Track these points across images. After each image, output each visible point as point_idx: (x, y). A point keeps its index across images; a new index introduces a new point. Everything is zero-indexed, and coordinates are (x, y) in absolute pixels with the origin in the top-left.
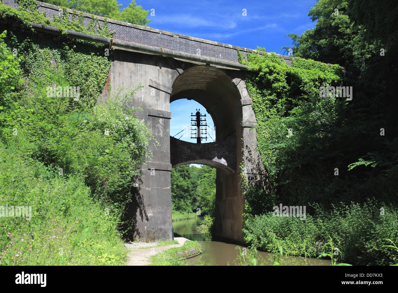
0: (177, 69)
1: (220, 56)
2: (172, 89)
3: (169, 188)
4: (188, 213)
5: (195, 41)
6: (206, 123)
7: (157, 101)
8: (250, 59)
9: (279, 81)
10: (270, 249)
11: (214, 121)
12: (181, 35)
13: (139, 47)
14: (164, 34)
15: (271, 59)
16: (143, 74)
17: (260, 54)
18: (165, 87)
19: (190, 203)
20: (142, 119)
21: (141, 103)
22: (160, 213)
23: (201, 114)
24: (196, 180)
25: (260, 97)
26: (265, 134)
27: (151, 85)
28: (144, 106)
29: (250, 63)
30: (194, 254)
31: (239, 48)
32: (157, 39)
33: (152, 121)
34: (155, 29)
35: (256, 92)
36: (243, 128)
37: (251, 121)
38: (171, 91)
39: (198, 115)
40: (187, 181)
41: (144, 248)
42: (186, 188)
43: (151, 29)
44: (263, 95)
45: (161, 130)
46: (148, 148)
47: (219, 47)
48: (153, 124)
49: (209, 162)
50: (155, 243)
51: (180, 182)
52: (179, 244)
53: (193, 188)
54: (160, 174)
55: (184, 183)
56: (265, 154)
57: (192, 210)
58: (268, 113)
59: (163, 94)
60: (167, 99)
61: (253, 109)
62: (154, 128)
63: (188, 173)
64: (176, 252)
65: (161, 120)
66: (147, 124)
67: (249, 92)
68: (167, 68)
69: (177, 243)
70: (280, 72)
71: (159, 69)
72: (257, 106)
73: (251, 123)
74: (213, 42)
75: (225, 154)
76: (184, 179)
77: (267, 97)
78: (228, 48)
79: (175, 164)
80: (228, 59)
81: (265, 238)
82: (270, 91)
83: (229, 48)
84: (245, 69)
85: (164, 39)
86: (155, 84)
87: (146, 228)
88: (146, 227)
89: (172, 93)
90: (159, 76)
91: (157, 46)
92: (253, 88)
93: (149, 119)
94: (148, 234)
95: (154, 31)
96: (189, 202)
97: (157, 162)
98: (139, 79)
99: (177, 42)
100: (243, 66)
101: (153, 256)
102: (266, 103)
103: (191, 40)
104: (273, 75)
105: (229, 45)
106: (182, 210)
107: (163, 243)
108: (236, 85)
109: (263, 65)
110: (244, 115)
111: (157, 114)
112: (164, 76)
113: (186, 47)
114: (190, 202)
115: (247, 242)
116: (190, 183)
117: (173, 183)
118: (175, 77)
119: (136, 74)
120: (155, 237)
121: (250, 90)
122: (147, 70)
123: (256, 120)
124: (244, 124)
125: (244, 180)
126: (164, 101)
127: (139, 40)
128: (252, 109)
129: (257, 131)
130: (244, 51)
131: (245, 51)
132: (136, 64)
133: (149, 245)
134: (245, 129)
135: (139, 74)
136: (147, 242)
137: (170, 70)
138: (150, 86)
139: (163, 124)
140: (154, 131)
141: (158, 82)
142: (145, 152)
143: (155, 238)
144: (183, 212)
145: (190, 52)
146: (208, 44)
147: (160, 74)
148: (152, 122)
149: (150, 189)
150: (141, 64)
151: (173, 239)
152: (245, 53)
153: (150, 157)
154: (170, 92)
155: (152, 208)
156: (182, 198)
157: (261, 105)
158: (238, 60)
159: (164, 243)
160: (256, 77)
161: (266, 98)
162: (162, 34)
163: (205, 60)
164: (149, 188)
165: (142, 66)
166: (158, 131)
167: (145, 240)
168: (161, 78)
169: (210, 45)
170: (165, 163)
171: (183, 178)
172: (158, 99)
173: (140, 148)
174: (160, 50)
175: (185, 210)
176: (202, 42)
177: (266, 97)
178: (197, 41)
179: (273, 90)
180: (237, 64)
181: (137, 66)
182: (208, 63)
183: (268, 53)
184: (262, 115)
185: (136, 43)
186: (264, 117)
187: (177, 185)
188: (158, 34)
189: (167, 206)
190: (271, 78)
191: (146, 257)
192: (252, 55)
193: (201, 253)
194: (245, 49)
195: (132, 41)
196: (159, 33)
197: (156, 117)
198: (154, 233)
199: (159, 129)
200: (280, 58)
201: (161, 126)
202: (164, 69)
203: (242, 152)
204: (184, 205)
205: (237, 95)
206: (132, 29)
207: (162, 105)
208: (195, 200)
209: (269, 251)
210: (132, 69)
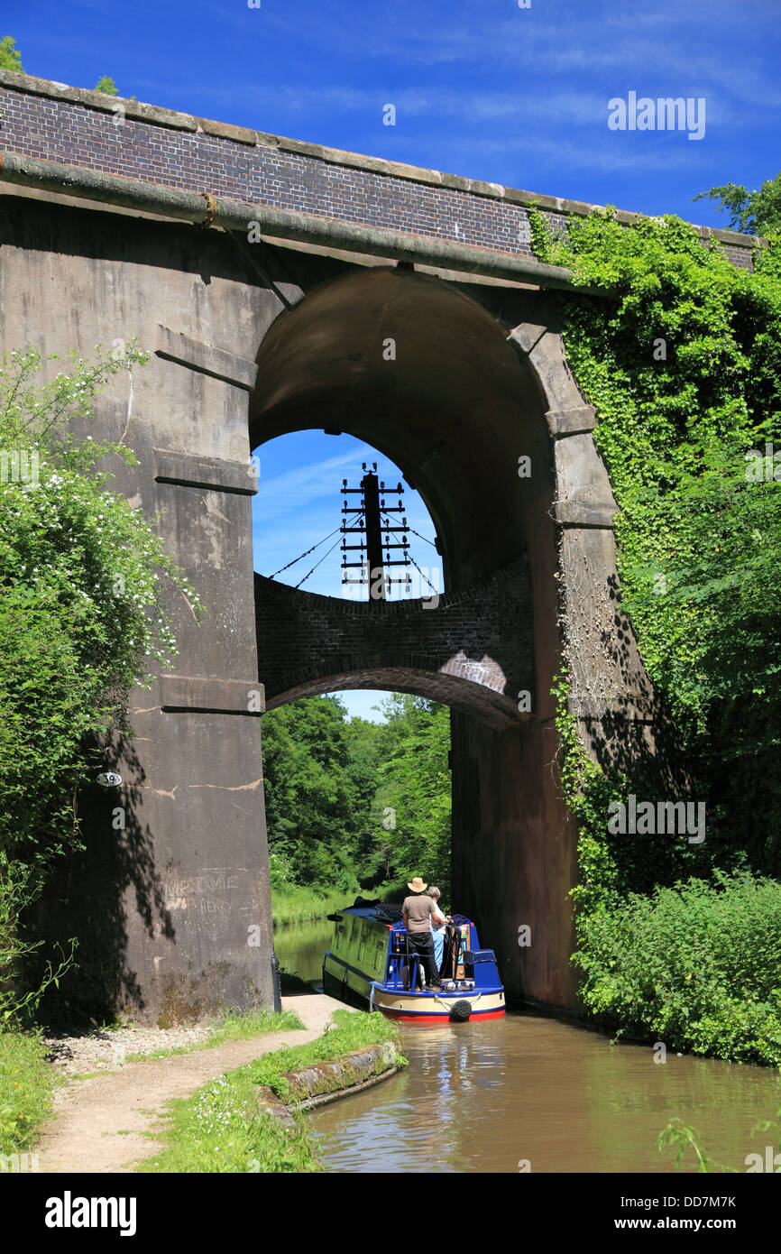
0: (275, 283)
1: (457, 231)
2: (256, 367)
3: (254, 785)
4: (345, 891)
5: (347, 166)
6: (404, 519)
7: (195, 419)
8: (581, 242)
9: (703, 330)
10: (705, 1043)
11: (437, 517)
12: (288, 141)
13: (107, 186)
14: (214, 136)
15: (667, 244)
16: (128, 303)
17: (620, 223)
18: (225, 358)
19: (350, 854)
20: (131, 495)
21: (124, 426)
22: (217, 895)
23: (382, 483)
24: (368, 770)
25: (627, 403)
26: (652, 553)
27: (165, 351)
28: (137, 437)
29: (579, 259)
30: (373, 1074)
31: (534, 198)
32: (186, 153)
33: (173, 502)
34: (173, 114)
35: (611, 379)
36: (557, 530)
37: (593, 498)
38: (254, 376)
39: (370, 486)
40: (338, 774)
41: (144, 1059)
42: (333, 799)
43: (156, 110)
44: (643, 395)
45: (214, 541)
46: (155, 617)
47: (451, 192)
48: (178, 518)
49: (421, 680)
50: (198, 1028)
51: (309, 777)
52: (305, 1029)
53: (358, 799)
54: (214, 730)
55: (325, 782)
56: (654, 637)
57: (358, 879)
58: (662, 469)
59: (217, 391)
60: (239, 410)
61: (600, 451)
62: (183, 535)
63: (340, 742)
64: (289, 1074)
65: (212, 499)
66: (152, 514)
67: (579, 382)
68: (235, 280)
69: (295, 1025)
70: (707, 294)
71: (196, 285)
72: (614, 437)
73: (590, 507)
74: (423, 170)
75: (488, 643)
76: (323, 767)
77: (658, 399)
78: (488, 197)
79: (282, 691)
80: (489, 242)
81: (677, 994)
82: (670, 375)
83: (493, 198)
84: (564, 282)
85: (216, 157)
86: (182, 346)
87: (161, 962)
88: (157, 960)
89: (257, 384)
90: (198, 314)
91: (187, 187)
92: (599, 362)
93: (160, 495)
94: (169, 989)
95: (172, 121)
96: (344, 852)
97: (202, 678)
98: (111, 326)
99: (272, 169)
100: (553, 271)
101: (179, 1104)
102: (655, 426)
103: (333, 163)
104: (677, 306)
105: (492, 185)
106: (322, 881)
107: (233, 1026)
108: (526, 350)
109: (638, 265)
110: (560, 477)
111: (195, 474)
112: (222, 312)
113: (310, 190)
114: (350, 850)
115: (595, 1011)
116: (348, 780)
117: (286, 781)
118: (269, 317)
119: (99, 302)
120: (197, 1003)
121: (586, 372)
122: (146, 287)
123: (614, 494)
124: (565, 513)
125: (571, 747)
126: (222, 418)
127: (108, 159)
128: (593, 449)
129: (617, 543)
130: (556, 212)
131: (560, 208)
132: (98, 262)
133: (173, 1040)
134: (568, 533)
135: (110, 305)
136: (164, 1025)
137: (244, 288)
138: (160, 354)
139: (221, 516)
140: (182, 545)
141: (194, 338)
142: (141, 633)
143: (199, 1007)
144: (327, 891)
145: (330, 215)
146: (402, 178)
147: (202, 303)
148: (174, 507)
149: (171, 794)
150: (120, 263)
151: (278, 1007)
152: (558, 219)
153: (166, 656)
154: (247, 379)
155: (182, 876)
156: (320, 839)
157: (630, 434)
158: (532, 249)
159: (237, 1027)
160: (608, 318)
161: (654, 406)
162: (207, 133)
163: (392, 244)
164: (171, 791)
165: (122, 270)
166: (203, 546)
167: (155, 1018)
168: (206, 323)
169: (410, 184)
170: (235, 681)
171: (323, 763)
172: (198, 409)
173: (119, 614)
174: (198, 202)
175: (332, 881)
176: (378, 173)
177: (652, 401)
178: (358, 169)
179: (679, 372)
180: (528, 263)
181: (103, 268)
182: (407, 259)
183: (652, 218)
184: (638, 476)
185: (95, 171)
186: (645, 484)
187: (300, 789)
188: (190, 135)
189: (249, 866)
190: (672, 318)
191: (144, 1112)
192: (589, 228)
193: (400, 1069)
194: (560, 200)
195: (76, 163)
196: (193, 132)
197: (190, 488)
198: (194, 984)
199: (204, 537)
200: (705, 239)
201: (212, 525)
202: (219, 284)
203: (558, 632)
204: (329, 862)
205: (532, 396)
206: (76, 111)
207: (216, 437)
208: (368, 844)
209: (702, 1050)
210: (81, 283)
